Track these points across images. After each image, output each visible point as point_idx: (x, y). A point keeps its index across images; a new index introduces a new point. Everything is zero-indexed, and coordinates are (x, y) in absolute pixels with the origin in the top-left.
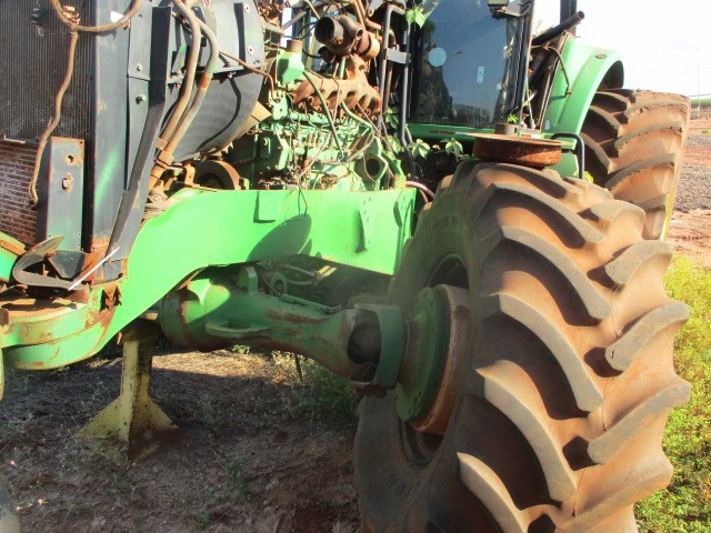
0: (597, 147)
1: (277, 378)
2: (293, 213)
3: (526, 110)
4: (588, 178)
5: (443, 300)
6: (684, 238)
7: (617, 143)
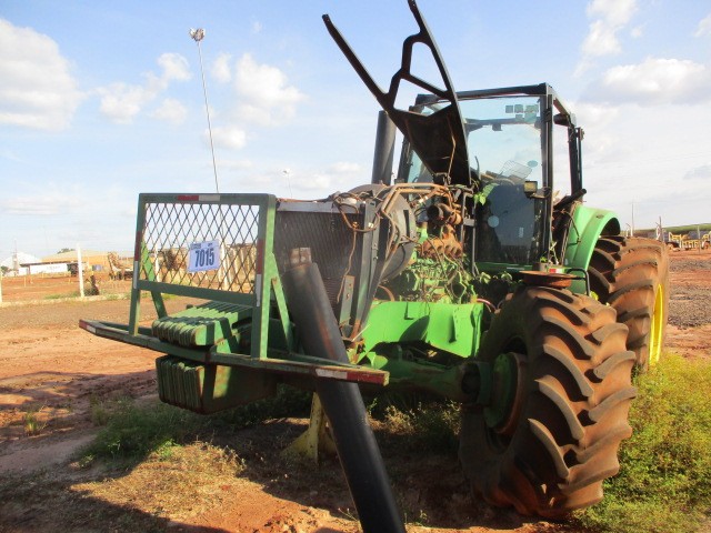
0: (601, 275)
1: (393, 430)
2: (422, 315)
3: (552, 253)
4: (593, 296)
5: (513, 361)
6: (693, 348)
7: (614, 273)
